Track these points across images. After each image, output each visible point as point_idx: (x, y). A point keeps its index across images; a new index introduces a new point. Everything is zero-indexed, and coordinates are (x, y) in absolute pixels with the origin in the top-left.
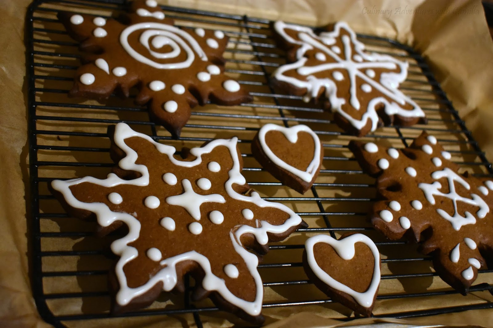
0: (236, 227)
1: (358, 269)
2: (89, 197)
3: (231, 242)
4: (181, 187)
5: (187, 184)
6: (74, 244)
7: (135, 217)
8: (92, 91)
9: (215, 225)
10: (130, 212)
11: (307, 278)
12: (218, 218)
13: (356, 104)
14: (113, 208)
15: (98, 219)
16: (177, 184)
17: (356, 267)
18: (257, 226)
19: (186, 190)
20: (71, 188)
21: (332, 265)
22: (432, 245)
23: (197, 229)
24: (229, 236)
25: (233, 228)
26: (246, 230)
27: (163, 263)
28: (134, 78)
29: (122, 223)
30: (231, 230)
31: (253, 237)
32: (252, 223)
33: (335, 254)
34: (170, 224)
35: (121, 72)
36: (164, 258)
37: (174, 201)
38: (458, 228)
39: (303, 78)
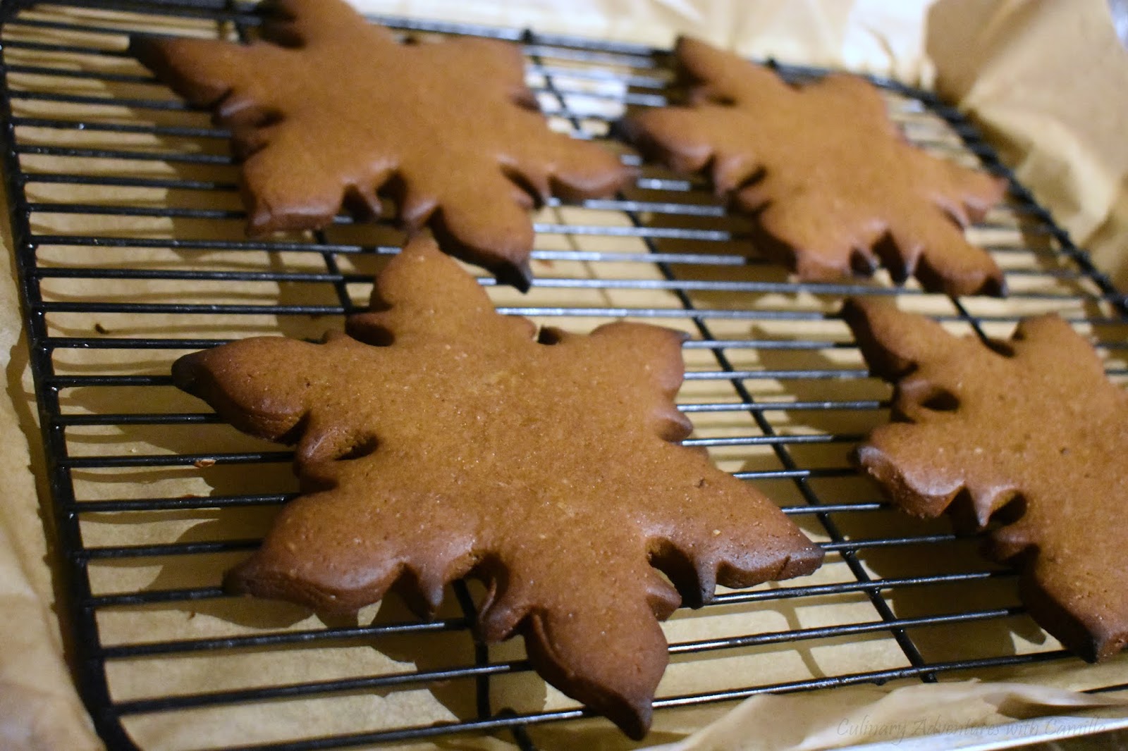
22: (1018, 537)
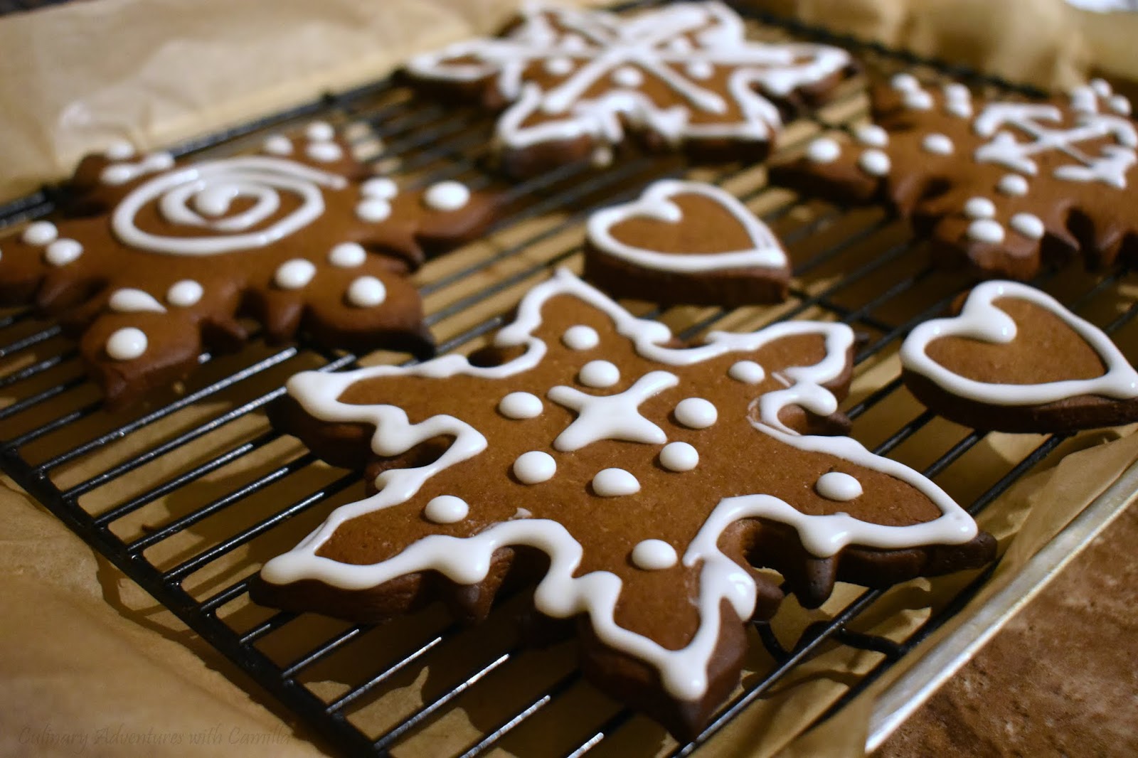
0: (752, 409)
1: (1046, 345)
2: (385, 544)
3: (774, 439)
4: (557, 409)
5: (566, 393)
6: (419, 693)
7: (527, 518)
8: (158, 365)
9: (707, 429)
10: (508, 514)
11: (970, 430)
12: (702, 411)
13: (713, 103)
14: (460, 530)
15: (450, 576)
16: (544, 409)
17: (1040, 344)
18: (786, 383)
19: (575, 407)
20: (323, 552)
21: (997, 366)
23: (685, 455)
24: (758, 432)
25: (746, 413)
26: (774, 403)
27: (690, 560)
28: (228, 291)
29: (511, 552)
30: (749, 418)
31: (798, 411)
32: (770, 385)
33: (978, 346)
34: (620, 481)
35: (188, 292)
36: (682, 550)
37: (577, 436)
38: (1121, 182)
39: (565, 116)
